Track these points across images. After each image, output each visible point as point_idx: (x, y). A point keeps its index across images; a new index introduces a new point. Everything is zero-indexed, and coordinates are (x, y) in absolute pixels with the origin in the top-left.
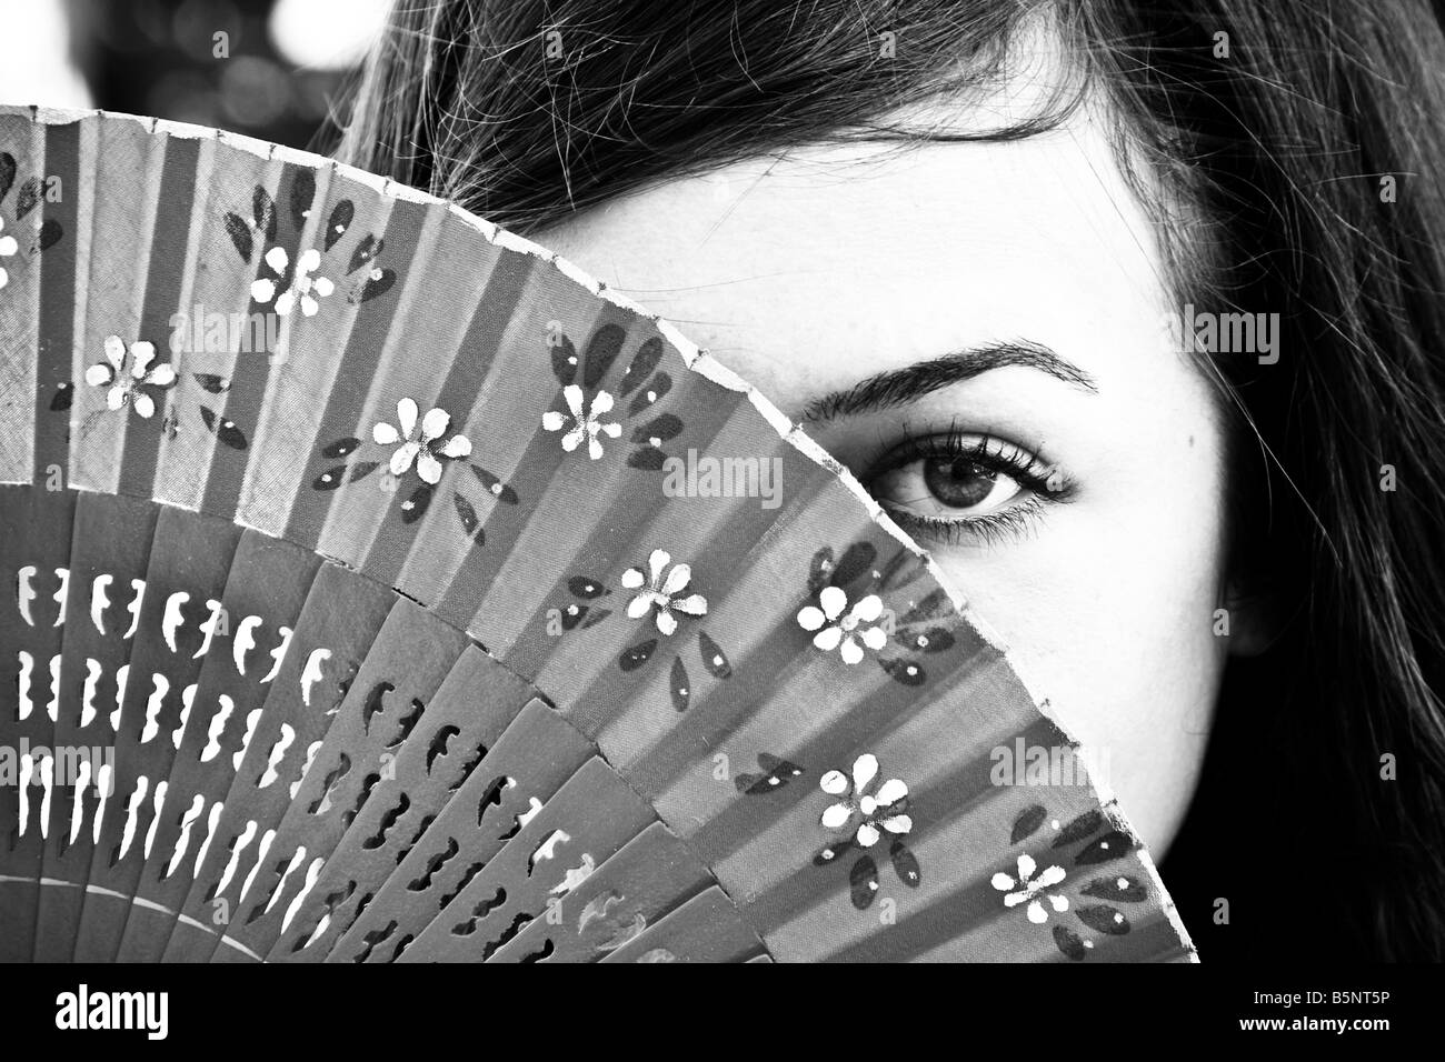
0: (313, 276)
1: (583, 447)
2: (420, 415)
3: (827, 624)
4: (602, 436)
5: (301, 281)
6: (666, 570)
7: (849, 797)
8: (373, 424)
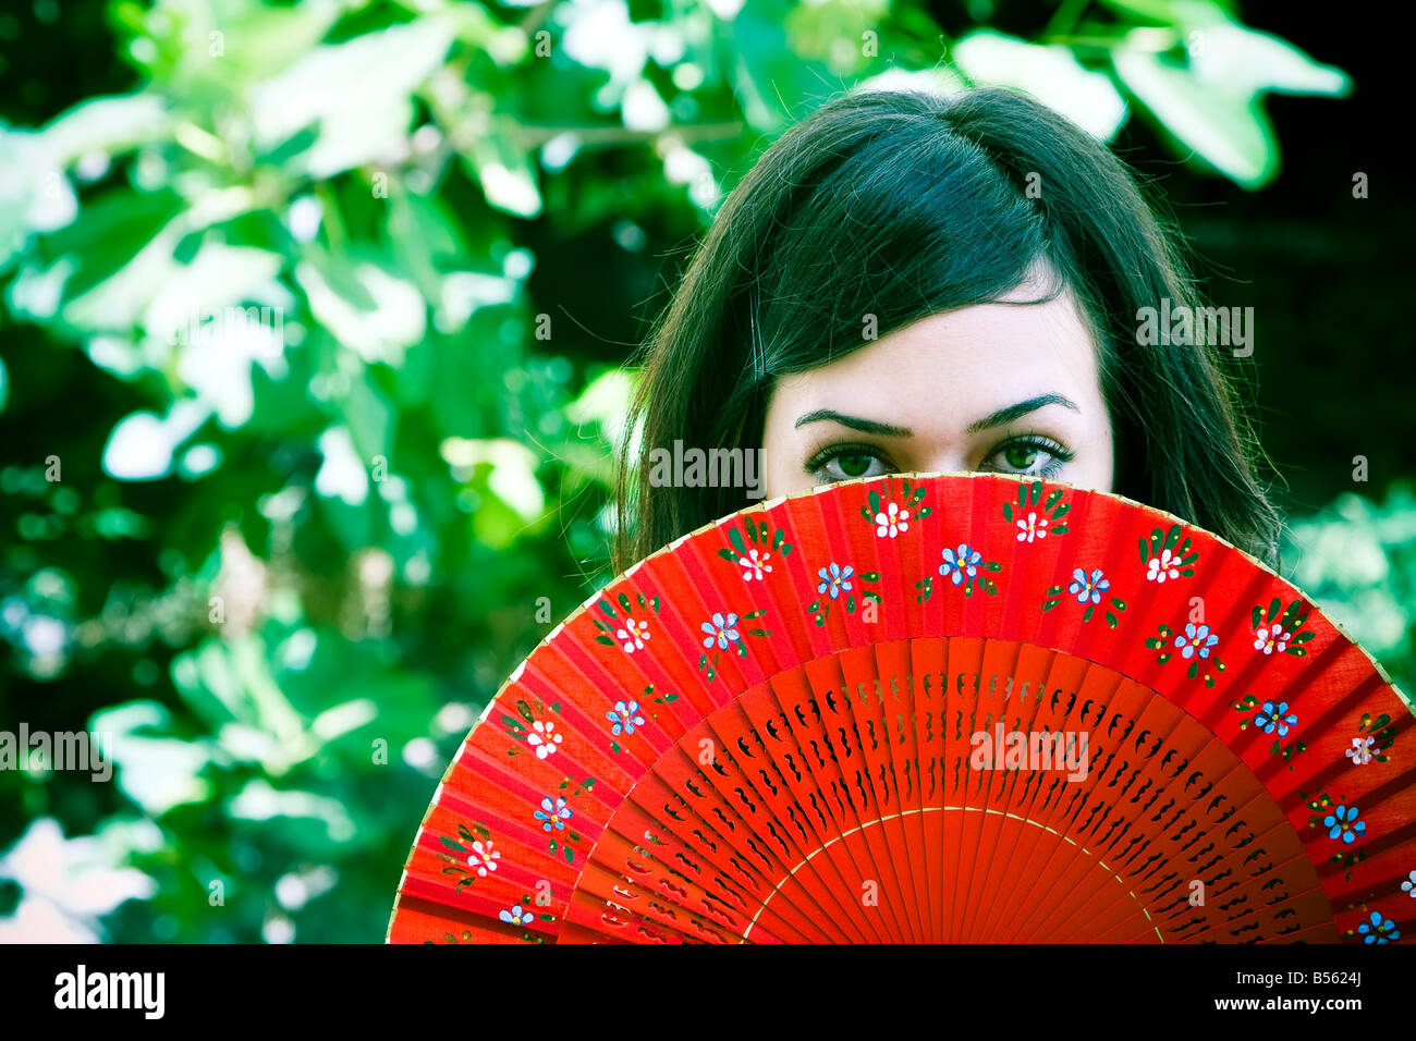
0: (636, 626)
1: (764, 572)
2: (712, 623)
3: (888, 528)
4: (765, 563)
5: (636, 633)
6: (829, 573)
7: (954, 568)
8: (702, 645)
